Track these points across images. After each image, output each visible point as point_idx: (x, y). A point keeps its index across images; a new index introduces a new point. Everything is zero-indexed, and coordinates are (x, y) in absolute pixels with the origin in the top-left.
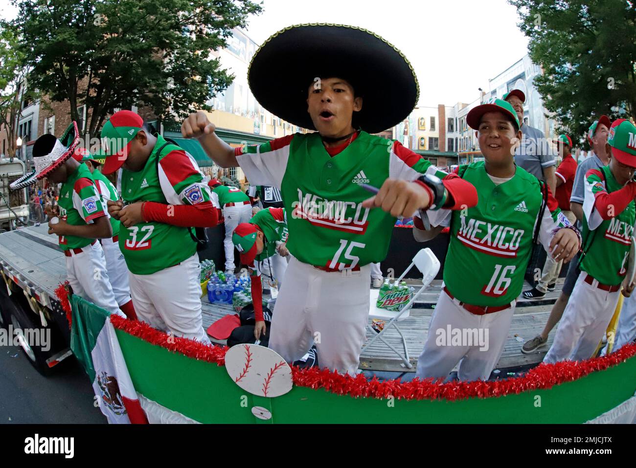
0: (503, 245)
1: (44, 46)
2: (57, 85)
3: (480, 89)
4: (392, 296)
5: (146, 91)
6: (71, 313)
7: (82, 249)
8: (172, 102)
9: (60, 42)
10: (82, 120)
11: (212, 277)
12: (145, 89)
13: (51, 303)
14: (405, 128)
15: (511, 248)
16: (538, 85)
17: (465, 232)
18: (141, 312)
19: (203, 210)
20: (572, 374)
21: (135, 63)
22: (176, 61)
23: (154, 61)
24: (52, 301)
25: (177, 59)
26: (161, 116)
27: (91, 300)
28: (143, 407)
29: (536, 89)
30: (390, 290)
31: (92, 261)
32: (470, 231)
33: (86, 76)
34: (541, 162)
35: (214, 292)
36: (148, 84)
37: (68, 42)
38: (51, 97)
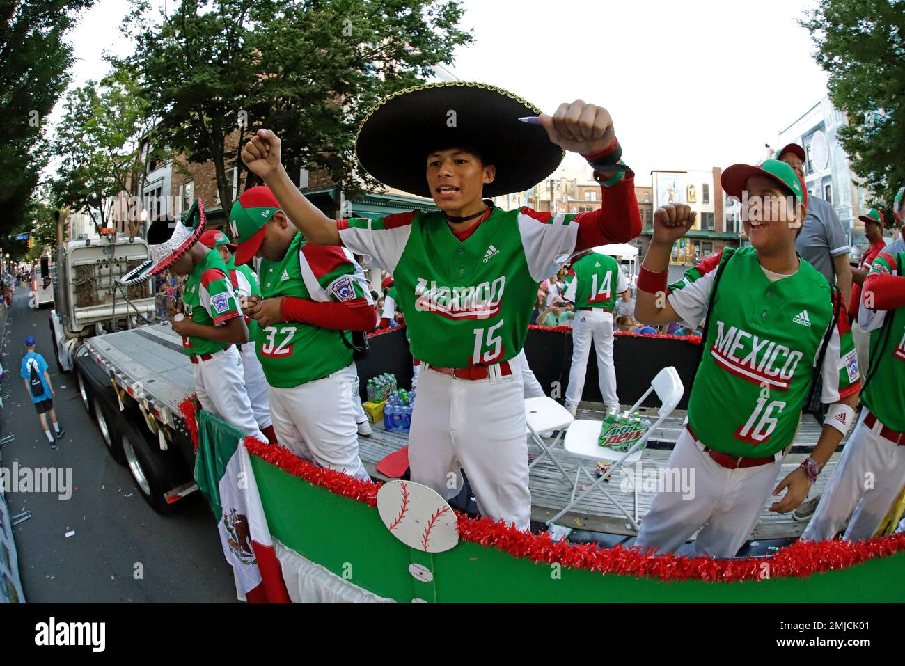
0: (772, 370)
1: (175, 90)
2: (196, 142)
3: (767, 146)
4: (619, 430)
5: (320, 149)
6: (197, 434)
7: (211, 355)
8: (356, 163)
9: (197, 84)
10: (232, 187)
11: (391, 397)
12: (317, 146)
13: (174, 422)
14: (669, 200)
15: (782, 376)
16: (843, 140)
17: (721, 346)
18: (282, 435)
19: (354, 309)
20: (841, 560)
21: (303, 112)
22: (360, 109)
23: (329, 109)
24: (175, 419)
25: (361, 106)
26: (341, 183)
27: (223, 418)
28: (278, 556)
29: (841, 145)
30: (615, 422)
31: (225, 370)
32: (728, 344)
33: (236, 130)
34: (829, 249)
35: (392, 415)
36: (322, 140)
37: (209, 85)
38: (187, 157)
